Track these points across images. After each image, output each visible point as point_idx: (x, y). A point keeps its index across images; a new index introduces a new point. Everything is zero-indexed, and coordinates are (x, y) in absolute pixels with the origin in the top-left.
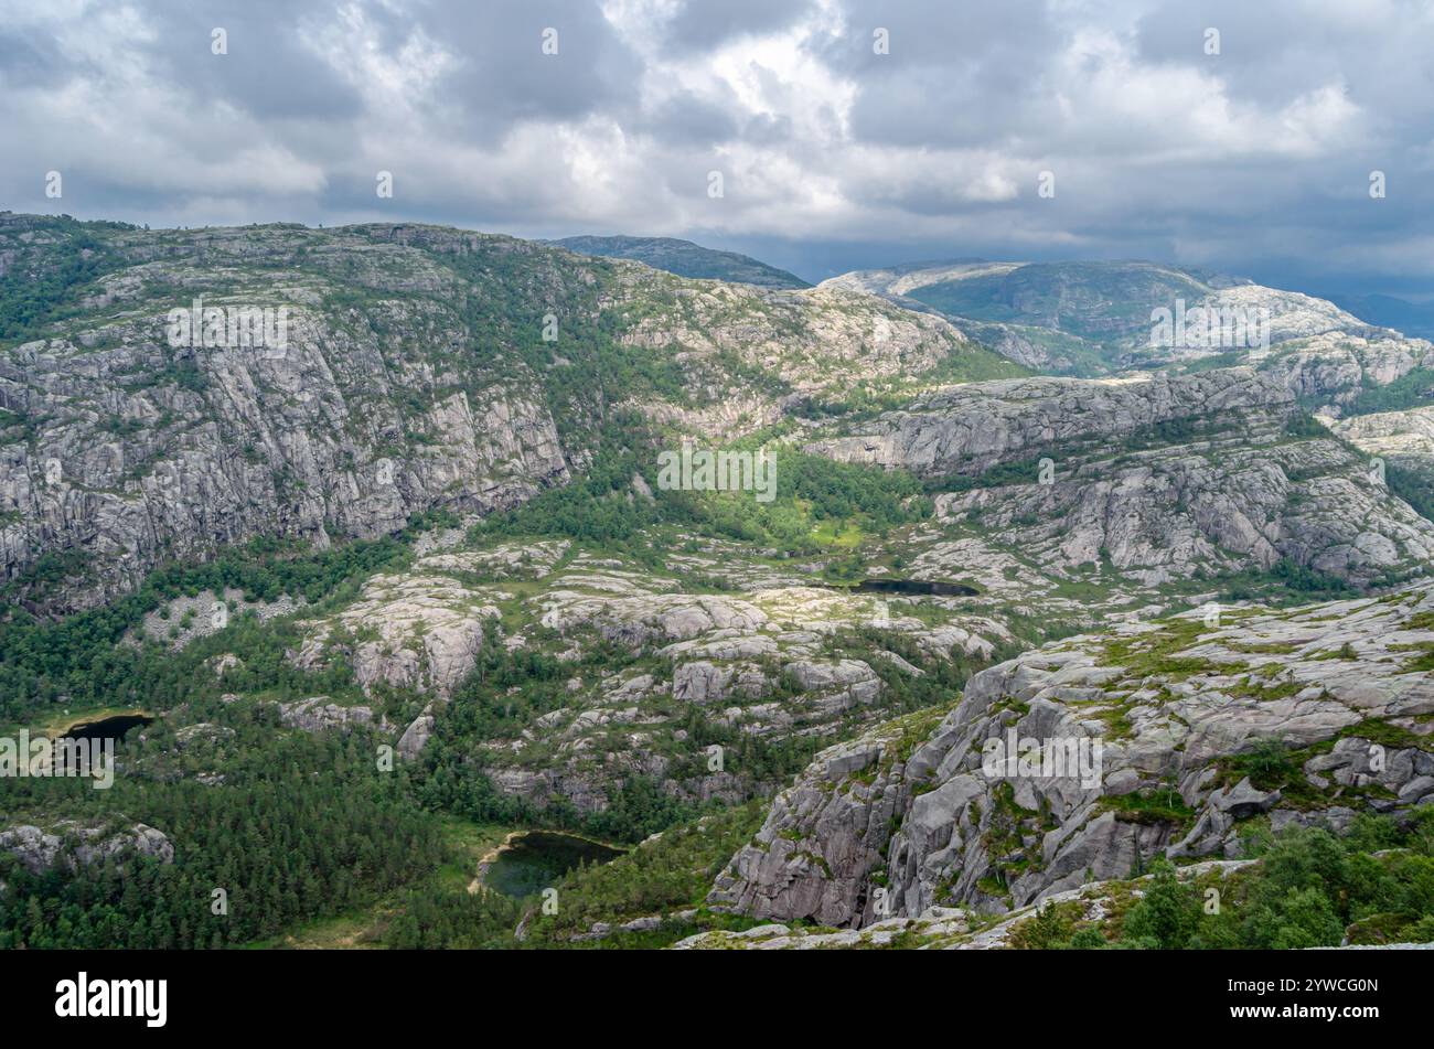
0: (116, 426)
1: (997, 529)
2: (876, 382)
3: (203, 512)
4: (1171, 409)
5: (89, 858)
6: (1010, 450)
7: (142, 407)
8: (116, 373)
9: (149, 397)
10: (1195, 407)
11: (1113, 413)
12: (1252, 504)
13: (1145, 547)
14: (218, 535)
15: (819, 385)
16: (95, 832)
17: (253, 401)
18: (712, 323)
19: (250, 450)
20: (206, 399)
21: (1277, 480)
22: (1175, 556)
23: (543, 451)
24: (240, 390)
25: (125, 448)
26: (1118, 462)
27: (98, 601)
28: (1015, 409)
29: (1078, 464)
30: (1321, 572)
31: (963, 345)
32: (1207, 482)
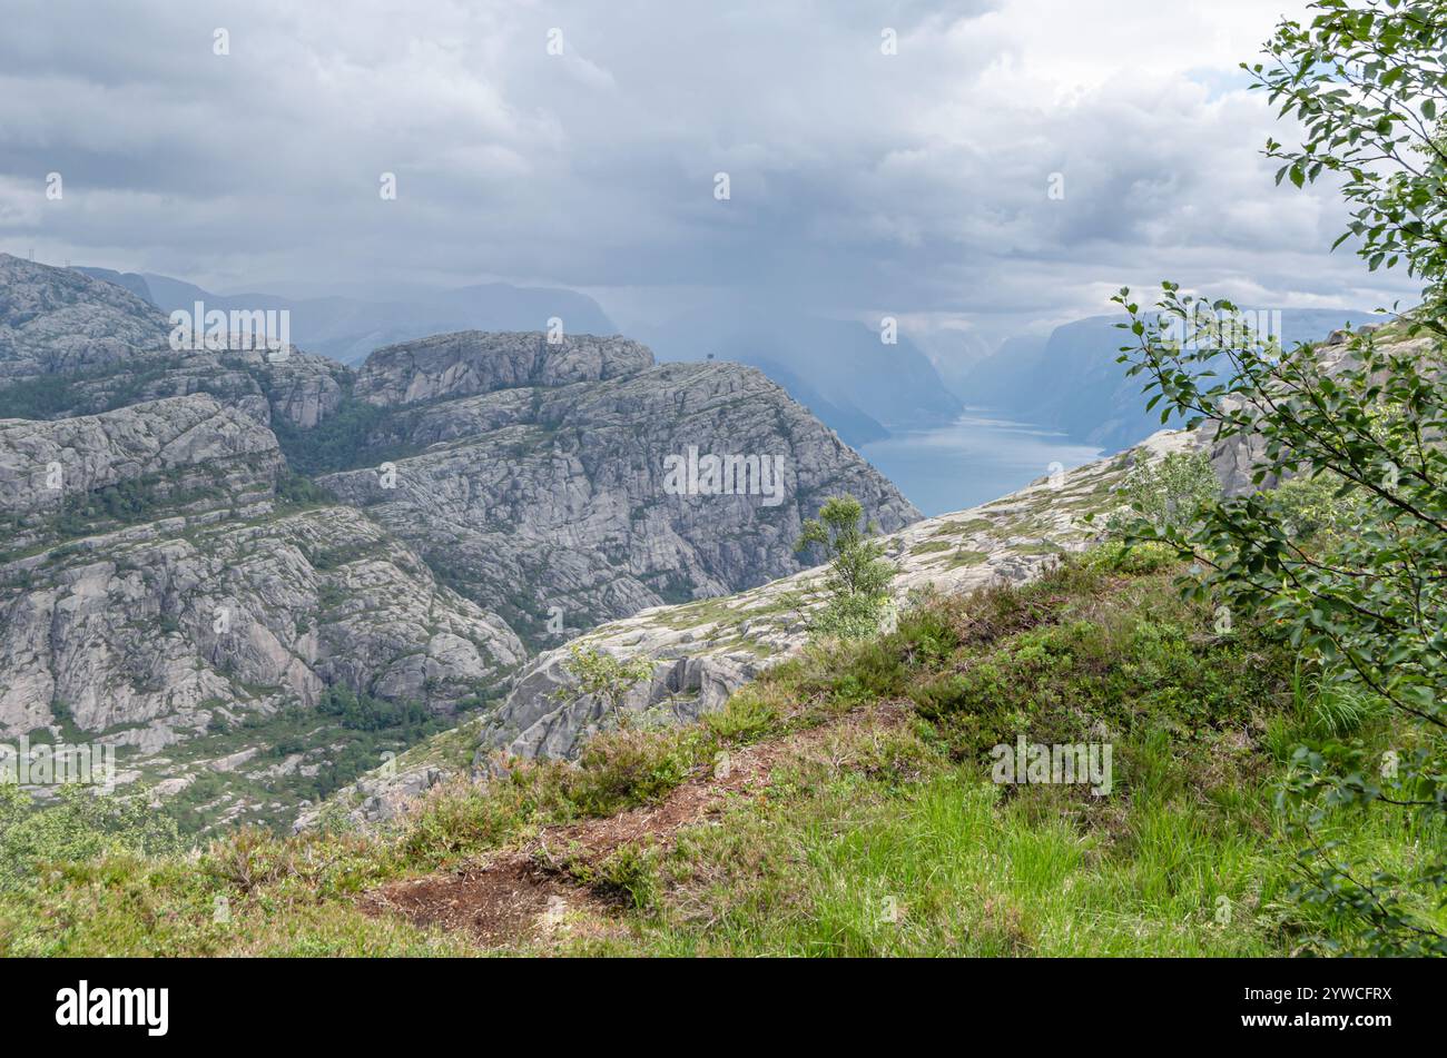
4: (114, 465)
10: (147, 461)
12: (273, 608)
13: (125, 694)
21: (299, 569)
22: (176, 701)
26: (54, 558)
30: (389, 699)
32: (203, 580)
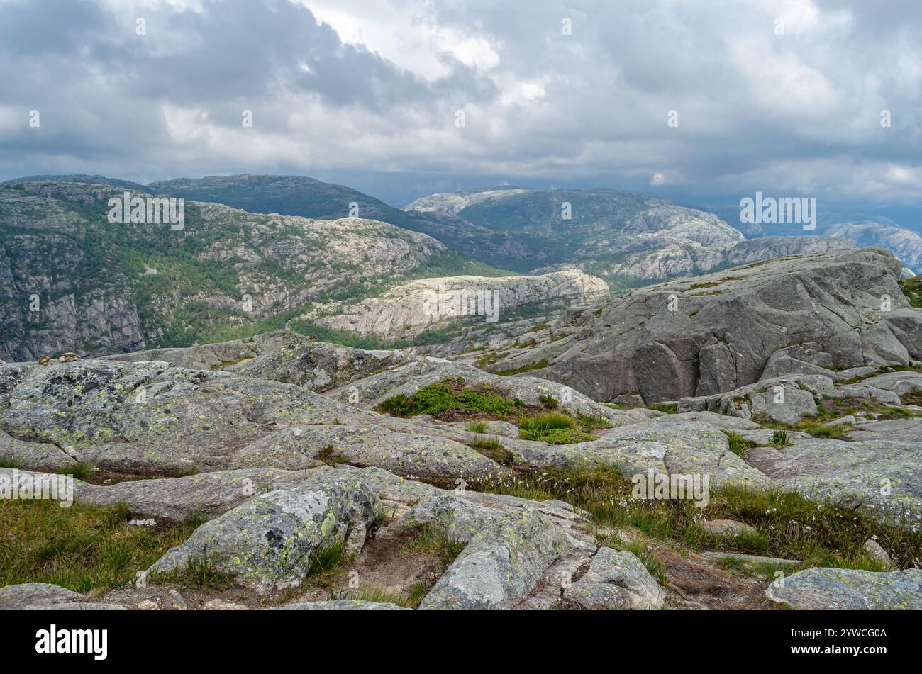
2: (372, 278)
15: (332, 281)
18: (263, 244)
23: (125, 331)
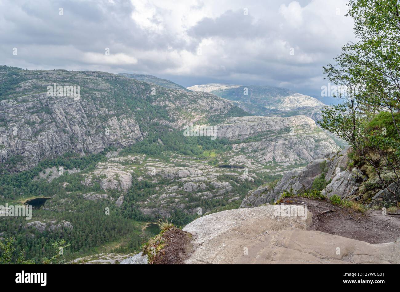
0: (29, 123)
1: (248, 153)
2: (214, 116)
3: (52, 146)
4: (288, 125)
5: (53, 228)
6: (251, 134)
7: (36, 118)
8: (28, 109)
9: (37, 115)
10: (293, 124)
11: (275, 125)
12: (307, 147)
13: (283, 157)
14: (56, 152)
15: (201, 116)
16: (54, 222)
17: (64, 117)
18: (175, 100)
19: (64, 130)
20: (52, 116)
21: (312, 142)
22: (290, 159)
23: (136, 132)
24: (61, 114)
25: (32, 129)
26: (276, 137)
27: (27, 169)
28: (252, 124)
29: (267, 137)
31: (234, 107)
32: (297, 142)
